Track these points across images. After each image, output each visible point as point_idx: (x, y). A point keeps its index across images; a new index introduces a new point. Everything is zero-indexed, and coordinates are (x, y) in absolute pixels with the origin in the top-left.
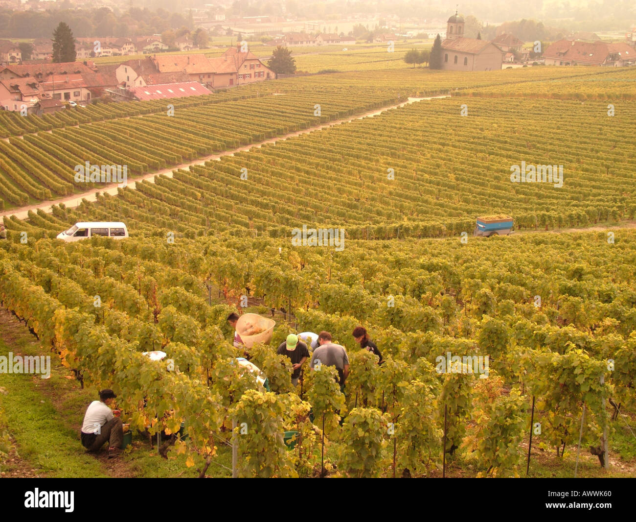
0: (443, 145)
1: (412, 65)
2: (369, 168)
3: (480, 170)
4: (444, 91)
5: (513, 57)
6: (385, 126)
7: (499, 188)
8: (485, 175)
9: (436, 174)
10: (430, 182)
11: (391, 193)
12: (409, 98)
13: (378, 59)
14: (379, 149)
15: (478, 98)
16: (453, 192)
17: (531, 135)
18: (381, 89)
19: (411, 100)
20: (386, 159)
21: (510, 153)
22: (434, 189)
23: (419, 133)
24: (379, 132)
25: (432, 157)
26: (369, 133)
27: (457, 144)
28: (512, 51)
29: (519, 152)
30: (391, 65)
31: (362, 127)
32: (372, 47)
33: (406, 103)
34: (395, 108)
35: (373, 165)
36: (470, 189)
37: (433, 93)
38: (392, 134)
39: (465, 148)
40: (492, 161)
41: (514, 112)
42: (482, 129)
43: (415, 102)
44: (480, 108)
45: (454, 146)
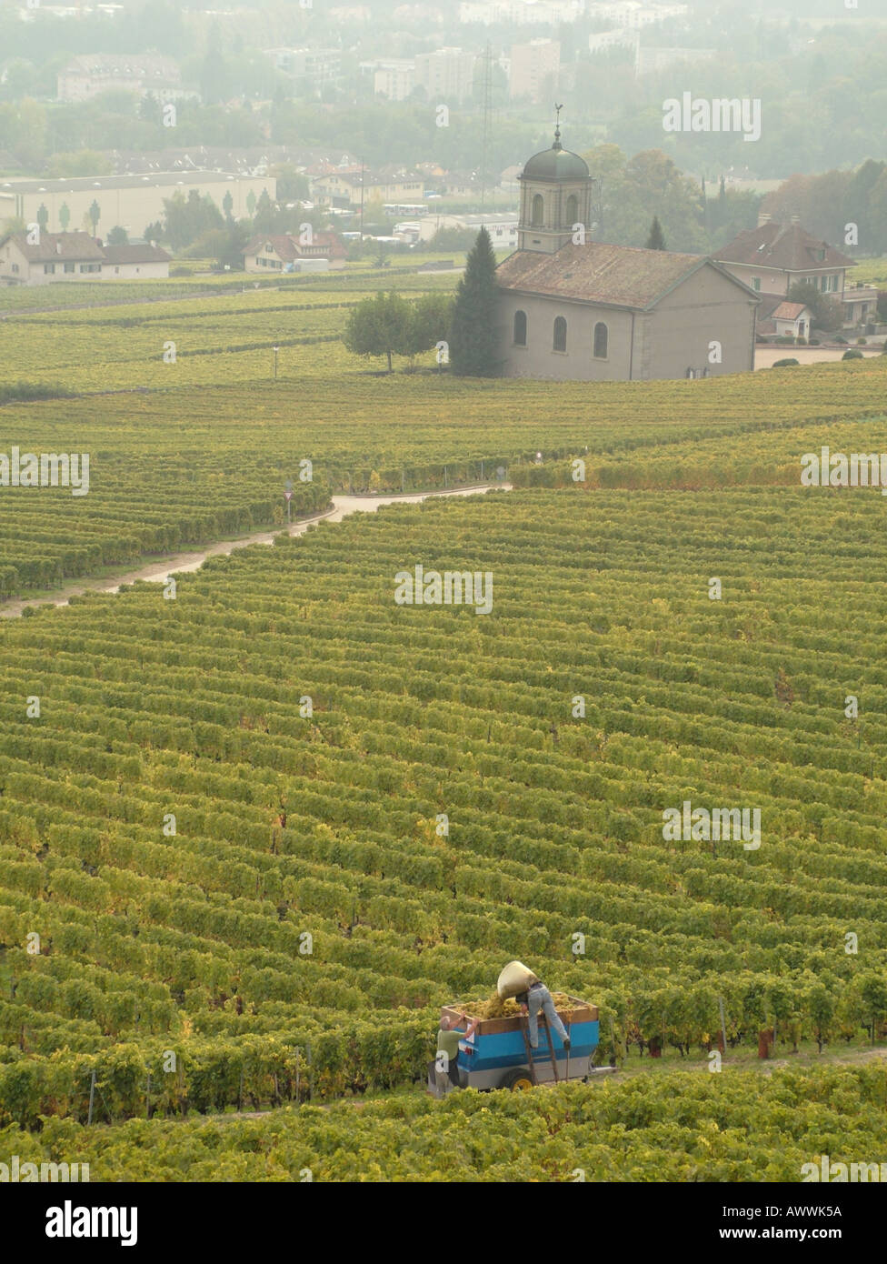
0: (426, 693)
1: (377, 362)
2: (91, 806)
3: (552, 798)
4: (483, 469)
5: (806, 318)
6: (200, 620)
7: (621, 874)
8: (575, 820)
9: (370, 821)
10: (339, 857)
11: (157, 913)
12: (336, 500)
13: (251, 339)
14: (146, 721)
15: (617, 495)
16: (417, 901)
17: (799, 643)
18: (229, 466)
19: (345, 506)
20: (172, 762)
21: (695, 721)
22: (343, 883)
23: (337, 647)
24: (169, 646)
25: (370, 747)
26: (123, 653)
27: (486, 687)
28: (805, 296)
29: (737, 716)
30: (297, 361)
31: (104, 628)
32: (238, 287)
33: (315, 522)
34: (267, 541)
35: (108, 790)
36: (496, 882)
37: (440, 475)
38: (224, 655)
39: (513, 706)
40: (616, 756)
41: (754, 548)
42: (601, 624)
43: (357, 516)
44: (619, 536)
45: (470, 699)
